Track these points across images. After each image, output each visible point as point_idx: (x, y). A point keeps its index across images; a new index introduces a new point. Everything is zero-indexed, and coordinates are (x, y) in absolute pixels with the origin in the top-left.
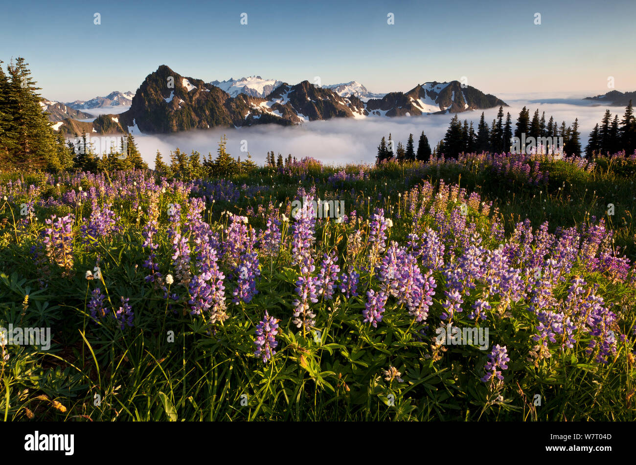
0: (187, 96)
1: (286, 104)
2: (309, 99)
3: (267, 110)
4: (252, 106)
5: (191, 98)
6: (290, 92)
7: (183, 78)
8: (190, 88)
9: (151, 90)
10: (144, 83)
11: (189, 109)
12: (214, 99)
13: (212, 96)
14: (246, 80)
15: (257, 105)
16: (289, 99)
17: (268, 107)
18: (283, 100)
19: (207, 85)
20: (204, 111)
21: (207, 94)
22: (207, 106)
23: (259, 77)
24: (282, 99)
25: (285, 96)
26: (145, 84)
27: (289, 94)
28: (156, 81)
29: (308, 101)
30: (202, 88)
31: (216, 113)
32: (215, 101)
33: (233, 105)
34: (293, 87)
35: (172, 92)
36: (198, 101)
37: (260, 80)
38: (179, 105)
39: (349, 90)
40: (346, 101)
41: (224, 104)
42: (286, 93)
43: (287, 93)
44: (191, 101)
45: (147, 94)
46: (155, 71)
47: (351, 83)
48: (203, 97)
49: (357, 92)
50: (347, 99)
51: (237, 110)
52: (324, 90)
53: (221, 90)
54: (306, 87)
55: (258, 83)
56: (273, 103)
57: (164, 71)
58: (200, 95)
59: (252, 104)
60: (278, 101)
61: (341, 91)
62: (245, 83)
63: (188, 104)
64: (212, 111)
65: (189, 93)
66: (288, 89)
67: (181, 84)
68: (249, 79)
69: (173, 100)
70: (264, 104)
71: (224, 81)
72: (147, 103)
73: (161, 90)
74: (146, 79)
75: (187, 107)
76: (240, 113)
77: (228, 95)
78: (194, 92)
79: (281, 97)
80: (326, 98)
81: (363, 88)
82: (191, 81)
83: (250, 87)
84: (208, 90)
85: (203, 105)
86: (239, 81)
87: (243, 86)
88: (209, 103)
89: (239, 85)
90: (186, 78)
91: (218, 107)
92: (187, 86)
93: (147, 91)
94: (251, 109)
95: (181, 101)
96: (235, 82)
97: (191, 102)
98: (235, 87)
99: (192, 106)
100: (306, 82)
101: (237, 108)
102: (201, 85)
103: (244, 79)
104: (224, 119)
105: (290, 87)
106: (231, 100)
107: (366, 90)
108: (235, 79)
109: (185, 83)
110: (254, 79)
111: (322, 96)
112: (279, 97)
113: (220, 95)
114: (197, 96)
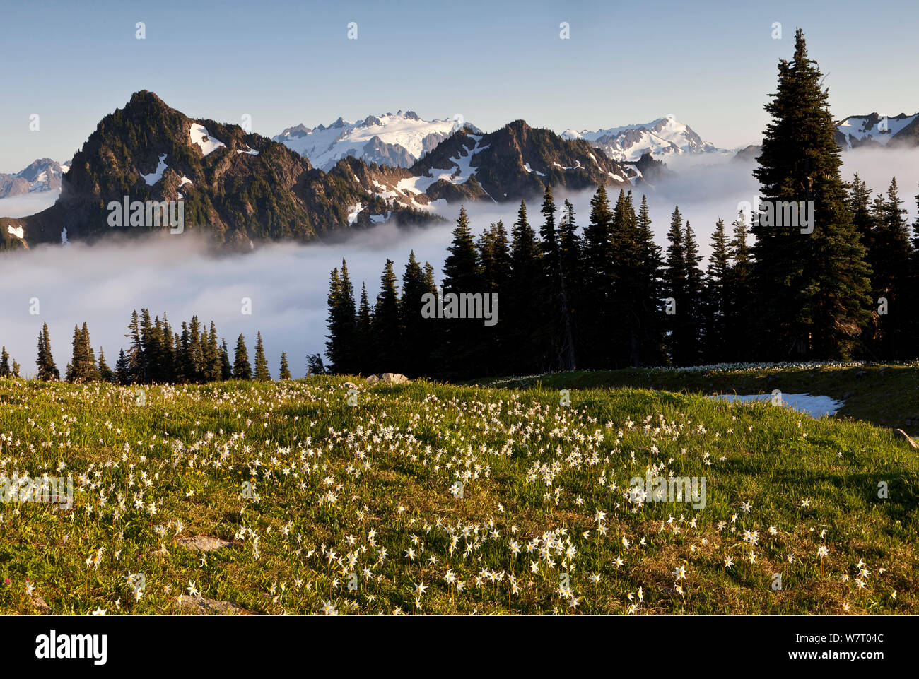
0: (198, 169)
1: (468, 182)
2: (527, 168)
3: (416, 198)
4: (376, 190)
5: (209, 172)
6: (477, 150)
7: (192, 121)
8: (208, 147)
9: (110, 154)
10: (92, 137)
11: (203, 201)
12: (270, 173)
13: (263, 165)
14: (378, 122)
15: (390, 188)
16: (473, 170)
17: (418, 192)
18: (458, 173)
19: (253, 139)
20: (242, 207)
21: (251, 163)
22: (249, 193)
23: (411, 115)
24: (454, 169)
25: (463, 162)
26: (95, 141)
27: (474, 156)
28: (123, 132)
29: (524, 172)
30: (238, 147)
31: (272, 209)
32: (272, 181)
33: (319, 189)
34: (487, 138)
35: (162, 159)
36: (228, 180)
37: (412, 121)
38: (179, 190)
39: (652, 142)
40: (630, 172)
41: (294, 188)
42: (465, 154)
43: (470, 153)
44: (209, 181)
45: (99, 166)
46: (122, 106)
47: (659, 124)
48: (242, 171)
49: (673, 146)
50: (632, 167)
51: (329, 202)
52: (567, 144)
53: (288, 151)
54: (519, 137)
55: (409, 129)
56: (430, 181)
57: (144, 105)
58: (233, 164)
59: (376, 183)
60: (446, 177)
61: (630, 145)
62: (375, 129)
63: (200, 190)
64: (262, 204)
65: (204, 160)
66: (471, 144)
67: (186, 138)
68: (385, 120)
69: (164, 179)
70: (408, 184)
71: (321, 127)
72: (98, 187)
73: (134, 154)
74: (99, 126)
75: (197, 197)
76: (335, 209)
77: (304, 163)
78: (218, 156)
79: (453, 164)
80: (574, 164)
81: (690, 134)
82: (212, 128)
83: (387, 139)
84: (253, 152)
85: (240, 189)
86: (360, 125)
87: (368, 139)
88: (256, 185)
89: (358, 137)
90: (200, 122)
91: (279, 197)
92: (201, 143)
93: (99, 158)
94: (364, 198)
95: (185, 180)
96: (350, 129)
97: (210, 184)
98: (347, 142)
99: (210, 193)
100: (518, 125)
101: (328, 195)
102: (237, 138)
103: (371, 121)
104: (292, 224)
105: (477, 139)
106: (315, 174)
107: (699, 141)
108: (350, 120)
109: (196, 134)
110: (401, 118)
111: (562, 161)
112: (447, 165)
113: (285, 163)
114: (227, 166)
